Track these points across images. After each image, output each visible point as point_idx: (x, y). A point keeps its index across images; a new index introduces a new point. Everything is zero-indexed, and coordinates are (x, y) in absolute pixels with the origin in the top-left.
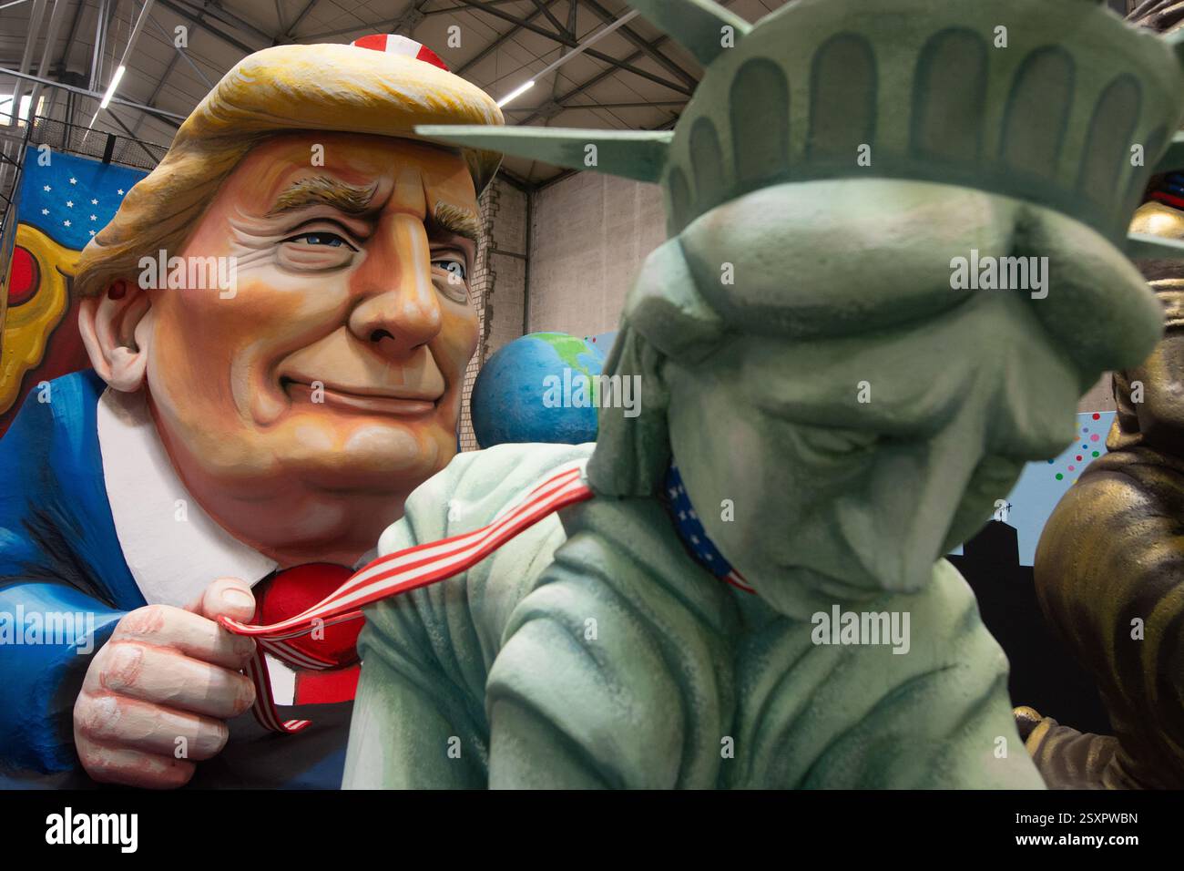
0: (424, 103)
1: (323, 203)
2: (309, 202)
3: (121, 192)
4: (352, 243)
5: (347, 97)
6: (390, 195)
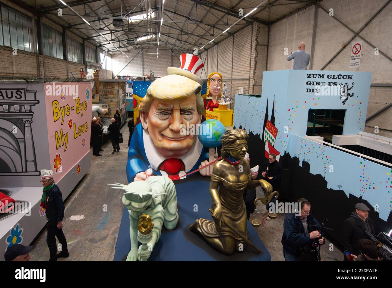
1: (163, 110)
2: (161, 110)
3: (148, 86)
4: (169, 115)
6: (173, 107)
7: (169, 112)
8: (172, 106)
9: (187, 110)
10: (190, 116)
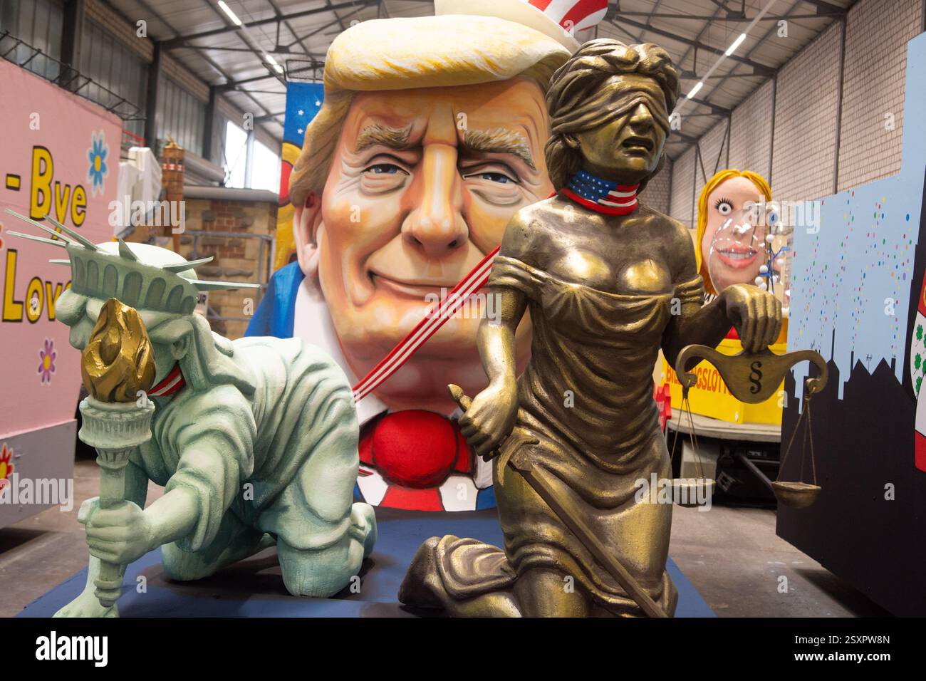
0: (415, 70)
1: (378, 144)
4: (405, 169)
5: (365, 74)
6: (425, 131)
7: (409, 157)
8: (418, 125)
9: (492, 150)
10: (509, 186)
